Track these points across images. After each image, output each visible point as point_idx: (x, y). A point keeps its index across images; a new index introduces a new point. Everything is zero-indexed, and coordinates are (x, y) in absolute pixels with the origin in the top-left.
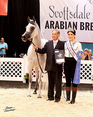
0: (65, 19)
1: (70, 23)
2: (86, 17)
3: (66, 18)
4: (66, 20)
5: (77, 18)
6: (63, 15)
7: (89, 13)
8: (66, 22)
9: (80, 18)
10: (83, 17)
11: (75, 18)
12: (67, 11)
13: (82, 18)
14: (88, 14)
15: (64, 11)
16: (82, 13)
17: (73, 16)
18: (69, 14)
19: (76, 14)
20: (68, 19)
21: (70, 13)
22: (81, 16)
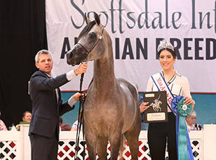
0: (113, 32)
1: (128, 41)
2: (170, 23)
3: (116, 28)
4: (118, 35)
5: (148, 27)
6: (110, 22)
7: (180, 14)
8: (117, 40)
9: (154, 28)
10: (164, 23)
11: (140, 27)
12: (120, 10)
13: (161, 27)
14: (177, 16)
15: (112, 10)
16: (160, 14)
17: (137, 23)
18: (125, 18)
19: (143, 16)
20: (121, 32)
21: (128, 14)
22: (156, 23)
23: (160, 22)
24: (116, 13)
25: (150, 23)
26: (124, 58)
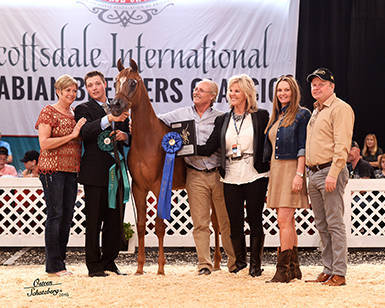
0: (26, 70)
1: (41, 80)
2: (88, 61)
3: (29, 66)
4: (30, 73)
5: (63, 65)
6: (21, 59)
7: (100, 51)
8: (30, 79)
9: (71, 66)
10: (81, 61)
11: (55, 65)
12: (33, 46)
13: (79, 65)
14: (96, 53)
15: (24, 46)
16: (77, 51)
17: (51, 60)
18: (38, 55)
19: (59, 53)
20: (34, 70)
21: (42, 50)
22: (73, 61)
23: (77, 59)
24: (29, 49)
25: (66, 61)
26: (37, 98)
